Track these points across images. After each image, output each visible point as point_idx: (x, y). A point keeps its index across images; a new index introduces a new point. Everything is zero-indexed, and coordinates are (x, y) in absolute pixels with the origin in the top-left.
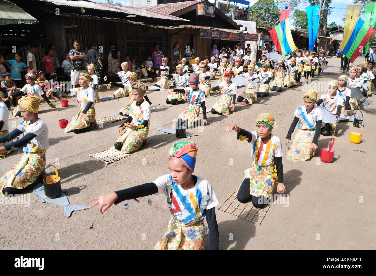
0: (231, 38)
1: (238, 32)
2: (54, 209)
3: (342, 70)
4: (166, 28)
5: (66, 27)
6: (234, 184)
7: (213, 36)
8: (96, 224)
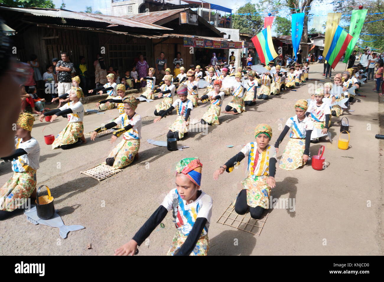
0: (215, 46)
1: (222, 40)
2: (49, 231)
3: (325, 76)
4: (150, 37)
5: (46, 38)
6: (230, 195)
7: (197, 44)
8: (94, 244)
